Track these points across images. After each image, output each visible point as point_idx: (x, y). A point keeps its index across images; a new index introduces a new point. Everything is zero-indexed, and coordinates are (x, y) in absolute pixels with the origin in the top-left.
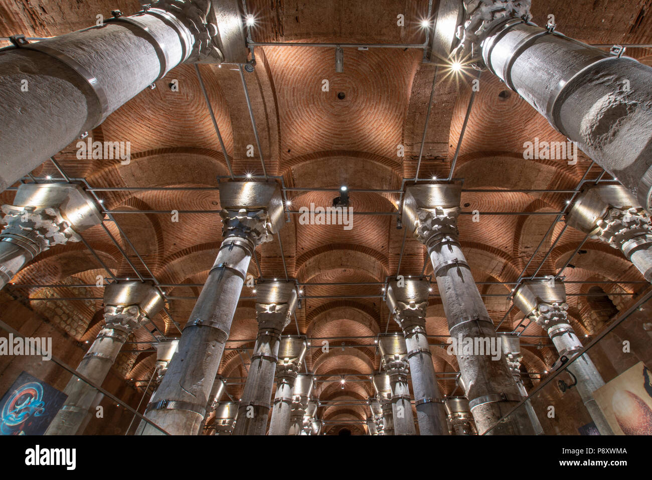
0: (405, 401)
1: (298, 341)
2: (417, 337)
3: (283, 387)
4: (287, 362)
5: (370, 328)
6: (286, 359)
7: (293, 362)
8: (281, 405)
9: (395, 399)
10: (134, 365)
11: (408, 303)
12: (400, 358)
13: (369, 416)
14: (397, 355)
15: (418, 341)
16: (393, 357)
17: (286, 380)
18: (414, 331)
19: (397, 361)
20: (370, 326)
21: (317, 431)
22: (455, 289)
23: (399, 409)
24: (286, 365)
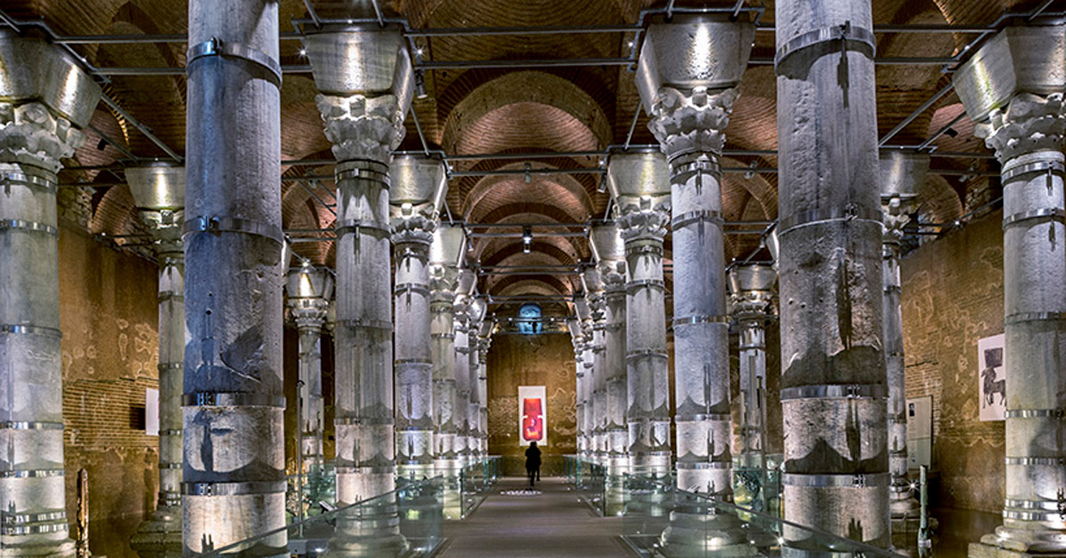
0: (653, 291)
1: (424, 166)
2: (699, 181)
3: (408, 264)
4: (409, 212)
5: (590, 126)
6: (407, 206)
7: (422, 213)
8: (409, 297)
9: (635, 287)
10: (95, 202)
12: (653, 205)
13: (577, 289)
14: (646, 198)
15: (699, 192)
16: (636, 201)
17: (412, 250)
18: (693, 167)
19: (646, 211)
20: (589, 122)
21: (479, 314)
22: (817, 126)
23: (641, 305)
24: (407, 218)
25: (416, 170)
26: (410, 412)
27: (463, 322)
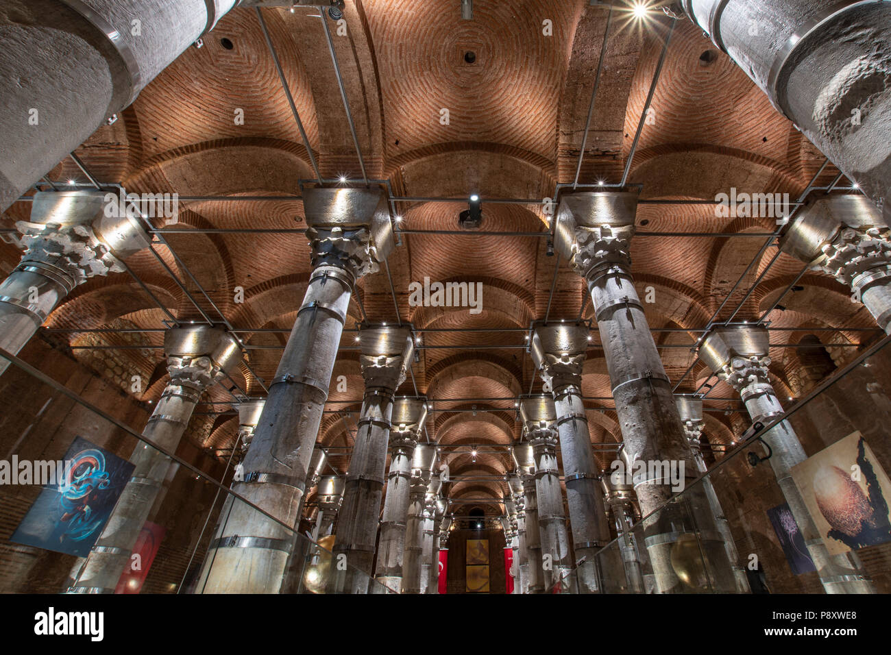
0: (552, 476)
1: (416, 404)
2: (570, 399)
3: (399, 459)
4: (403, 429)
5: (509, 387)
6: (402, 425)
7: (411, 429)
8: (397, 479)
9: (540, 475)
10: (212, 430)
11: (559, 356)
12: (547, 426)
13: (506, 494)
14: (543, 421)
15: (571, 404)
16: (538, 424)
17: (402, 450)
18: (566, 392)
19: (544, 429)
20: (509, 385)
21: (442, 511)
22: (622, 338)
23: (545, 485)
24: (402, 432)
25: (411, 406)
26: (387, 562)
27: (431, 512)
